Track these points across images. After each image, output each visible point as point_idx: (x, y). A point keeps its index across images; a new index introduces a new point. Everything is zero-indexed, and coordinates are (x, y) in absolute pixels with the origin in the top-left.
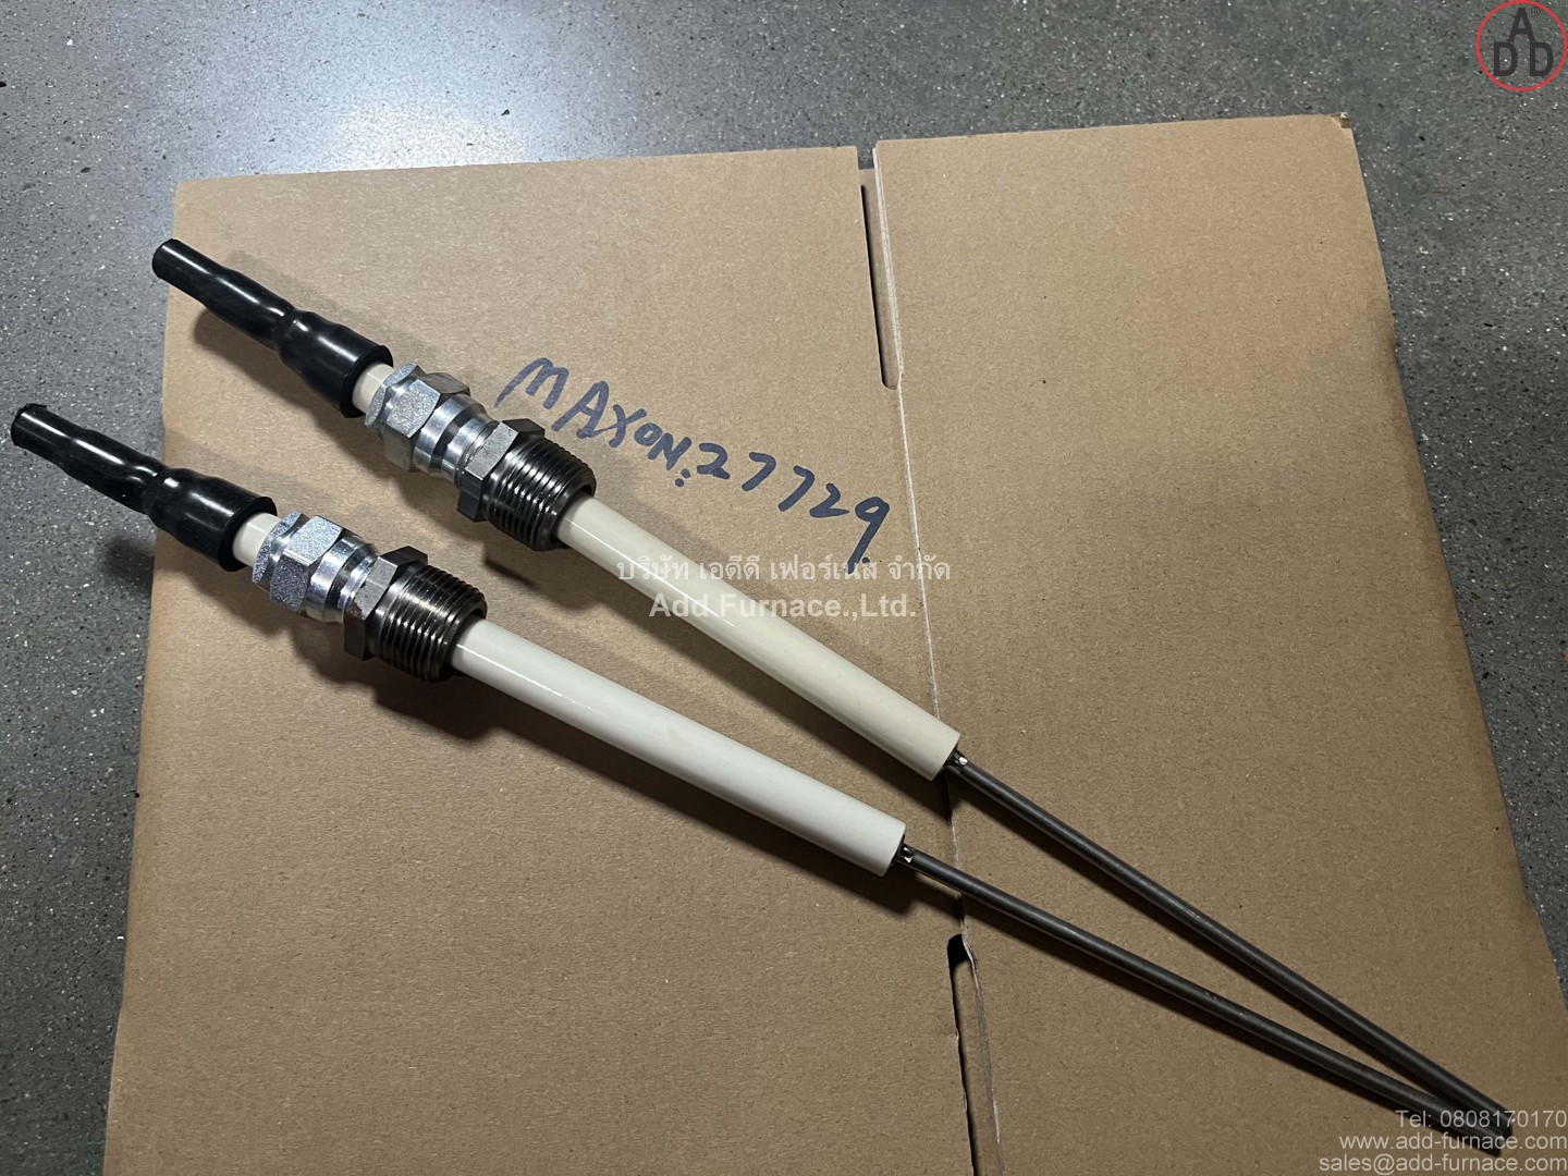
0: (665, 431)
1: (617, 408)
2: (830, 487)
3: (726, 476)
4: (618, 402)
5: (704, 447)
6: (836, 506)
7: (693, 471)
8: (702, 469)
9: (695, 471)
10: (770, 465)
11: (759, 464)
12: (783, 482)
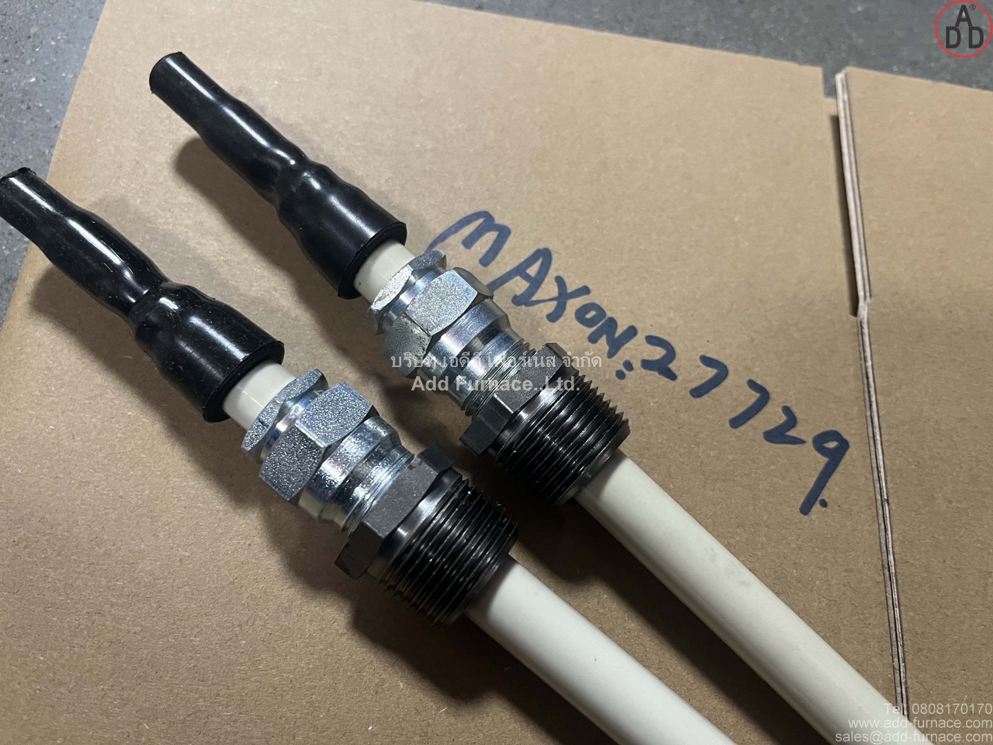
0: (609, 314)
1: (560, 281)
2: (787, 410)
3: (673, 377)
4: (561, 273)
5: (652, 340)
6: (792, 433)
7: (637, 364)
8: (647, 364)
9: (639, 364)
10: (722, 372)
11: (709, 369)
12: (735, 395)
